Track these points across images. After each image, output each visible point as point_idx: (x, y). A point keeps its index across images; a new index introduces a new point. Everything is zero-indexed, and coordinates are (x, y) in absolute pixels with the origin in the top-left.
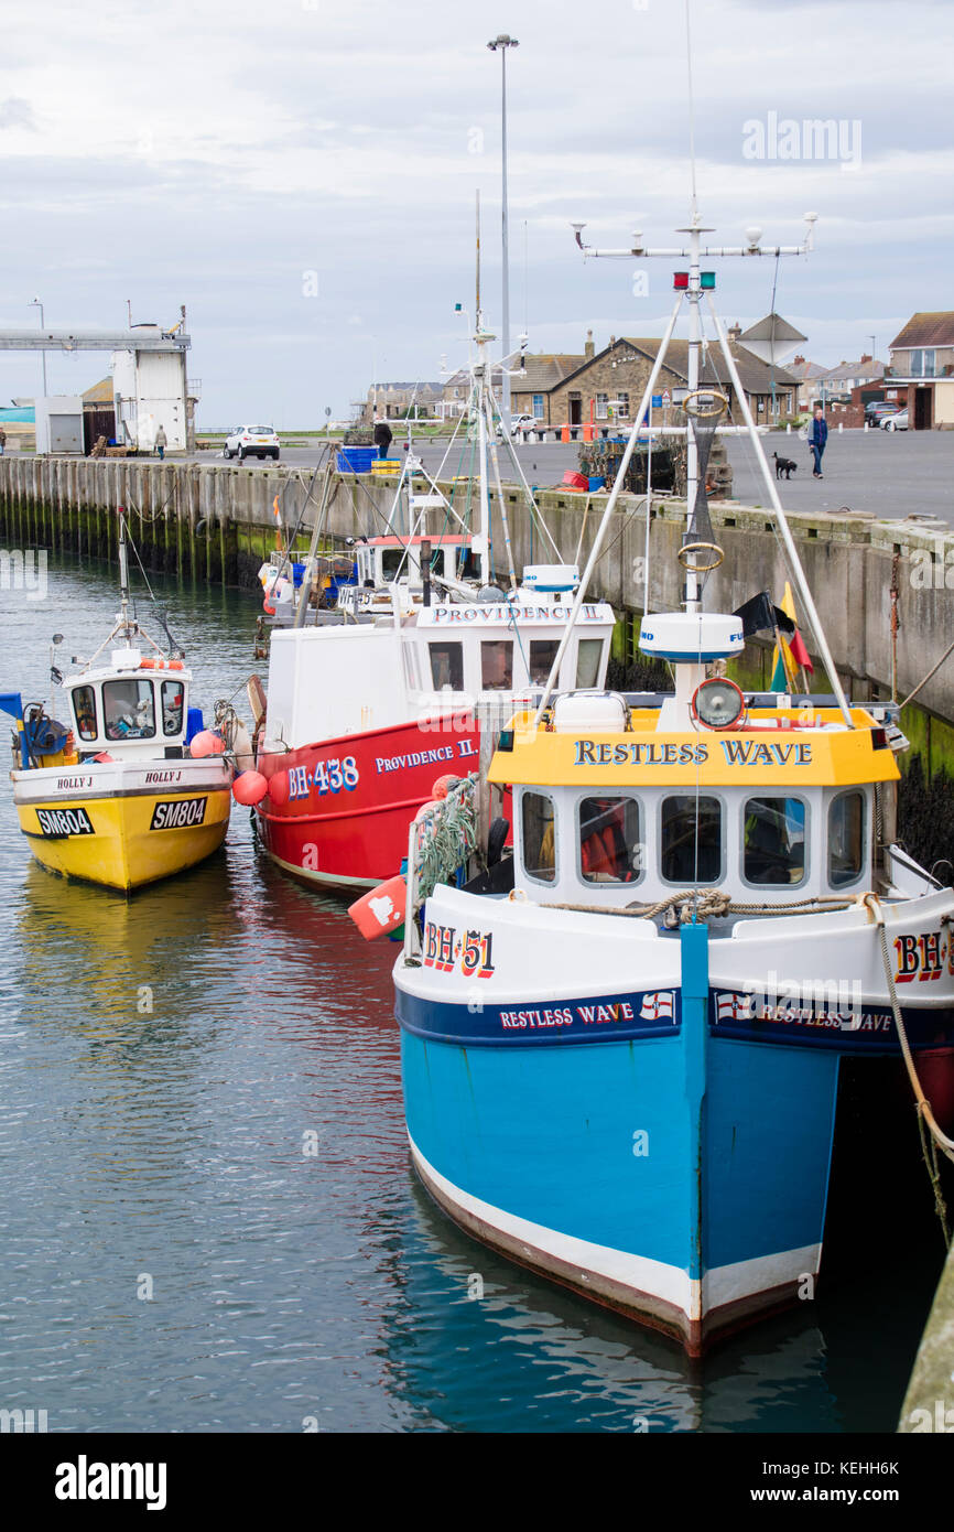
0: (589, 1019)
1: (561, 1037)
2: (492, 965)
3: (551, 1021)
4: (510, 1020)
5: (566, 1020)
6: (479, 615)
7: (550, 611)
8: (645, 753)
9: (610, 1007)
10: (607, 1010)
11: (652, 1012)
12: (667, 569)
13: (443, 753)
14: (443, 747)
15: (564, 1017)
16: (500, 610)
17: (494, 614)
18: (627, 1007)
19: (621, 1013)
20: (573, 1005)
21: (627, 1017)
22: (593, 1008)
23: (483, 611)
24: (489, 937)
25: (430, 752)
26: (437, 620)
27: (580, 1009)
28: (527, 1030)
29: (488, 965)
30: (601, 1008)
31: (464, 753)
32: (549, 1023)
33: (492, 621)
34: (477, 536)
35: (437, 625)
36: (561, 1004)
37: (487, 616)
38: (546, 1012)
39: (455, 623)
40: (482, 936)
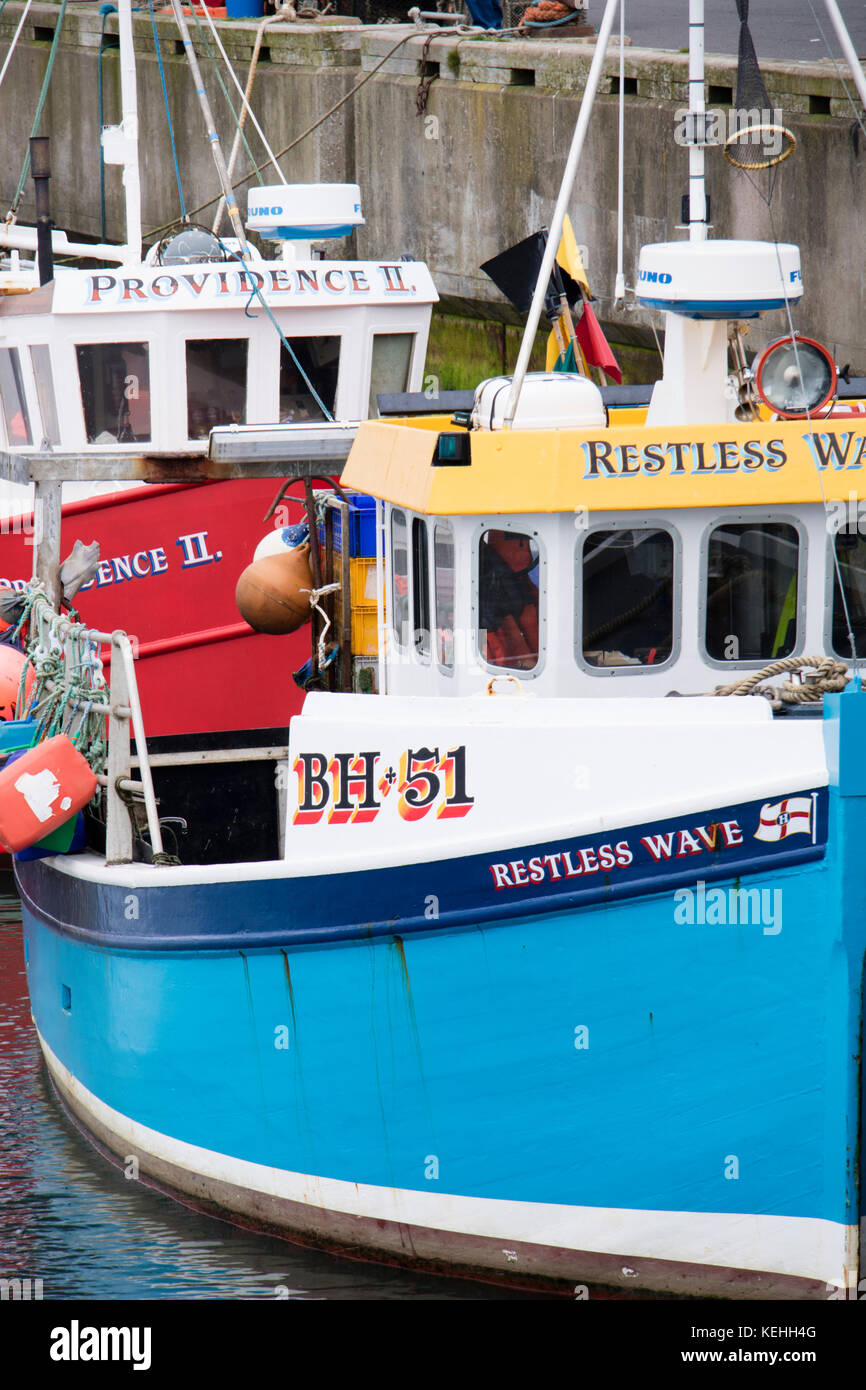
0: (663, 852)
1: (613, 887)
2: (468, 794)
3: (592, 864)
4: (511, 874)
5: (621, 860)
6: (183, 285)
7: (321, 277)
8: (690, 457)
9: (701, 830)
10: (696, 835)
11: (777, 829)
12: (469, 197)
13: (146, 562)
14: (147, 550)
15: (617, 856)
16: (223, 276)
17: (213, 283)
18: (733, 827)
19: (721, 836)
20: (634, 835)
21: (731, 841)
22: (671, 835)
23: (190, 279)
24: (460, 755)
25: (117, 561)
26: (96, 298)
27: (648, 840)
28: (548, 885)
29: (461, 796)
30: (685, 833)
31: (192, 560)
32: (588, 869)
33: (210, 297)
34: (113, 128)
35: (96, 308)
36: (611, 837)
37: (198, 289)
38: (583, 852)
39: (135, 304)
40: (443, 755)
